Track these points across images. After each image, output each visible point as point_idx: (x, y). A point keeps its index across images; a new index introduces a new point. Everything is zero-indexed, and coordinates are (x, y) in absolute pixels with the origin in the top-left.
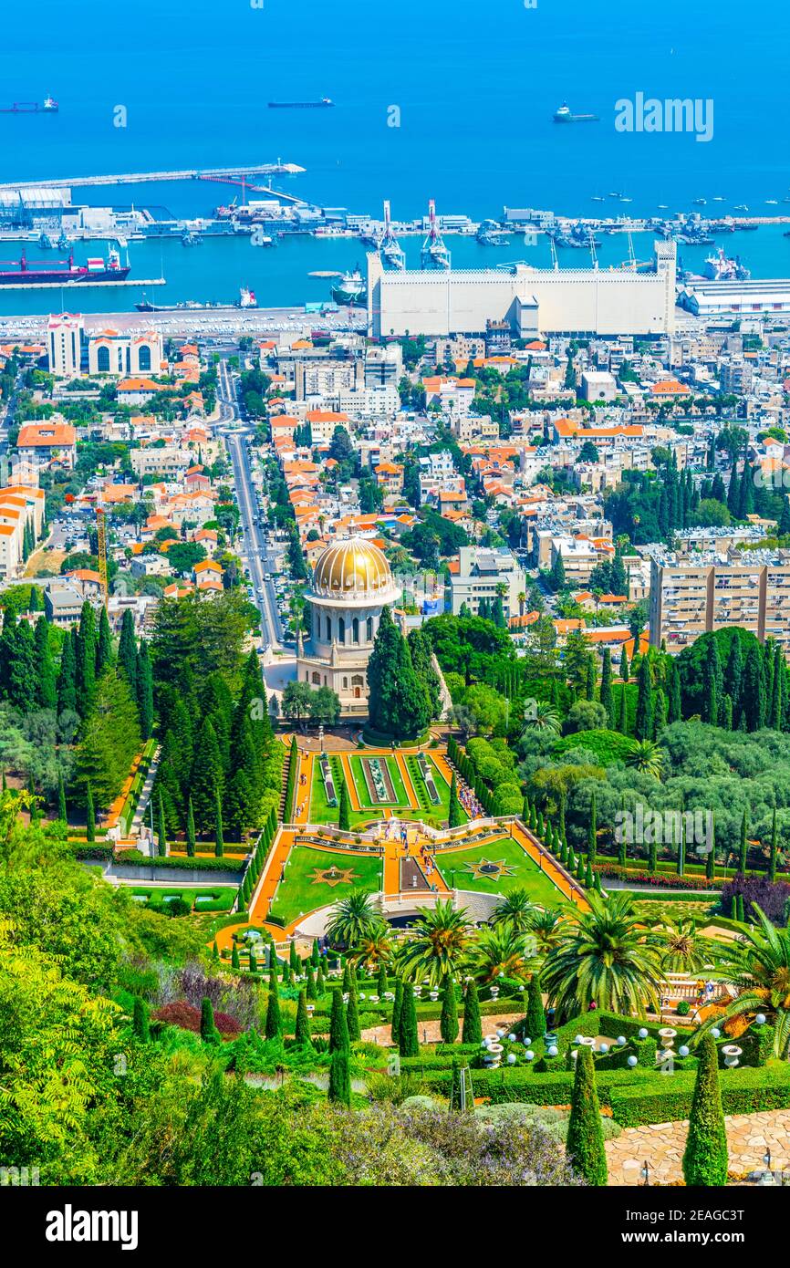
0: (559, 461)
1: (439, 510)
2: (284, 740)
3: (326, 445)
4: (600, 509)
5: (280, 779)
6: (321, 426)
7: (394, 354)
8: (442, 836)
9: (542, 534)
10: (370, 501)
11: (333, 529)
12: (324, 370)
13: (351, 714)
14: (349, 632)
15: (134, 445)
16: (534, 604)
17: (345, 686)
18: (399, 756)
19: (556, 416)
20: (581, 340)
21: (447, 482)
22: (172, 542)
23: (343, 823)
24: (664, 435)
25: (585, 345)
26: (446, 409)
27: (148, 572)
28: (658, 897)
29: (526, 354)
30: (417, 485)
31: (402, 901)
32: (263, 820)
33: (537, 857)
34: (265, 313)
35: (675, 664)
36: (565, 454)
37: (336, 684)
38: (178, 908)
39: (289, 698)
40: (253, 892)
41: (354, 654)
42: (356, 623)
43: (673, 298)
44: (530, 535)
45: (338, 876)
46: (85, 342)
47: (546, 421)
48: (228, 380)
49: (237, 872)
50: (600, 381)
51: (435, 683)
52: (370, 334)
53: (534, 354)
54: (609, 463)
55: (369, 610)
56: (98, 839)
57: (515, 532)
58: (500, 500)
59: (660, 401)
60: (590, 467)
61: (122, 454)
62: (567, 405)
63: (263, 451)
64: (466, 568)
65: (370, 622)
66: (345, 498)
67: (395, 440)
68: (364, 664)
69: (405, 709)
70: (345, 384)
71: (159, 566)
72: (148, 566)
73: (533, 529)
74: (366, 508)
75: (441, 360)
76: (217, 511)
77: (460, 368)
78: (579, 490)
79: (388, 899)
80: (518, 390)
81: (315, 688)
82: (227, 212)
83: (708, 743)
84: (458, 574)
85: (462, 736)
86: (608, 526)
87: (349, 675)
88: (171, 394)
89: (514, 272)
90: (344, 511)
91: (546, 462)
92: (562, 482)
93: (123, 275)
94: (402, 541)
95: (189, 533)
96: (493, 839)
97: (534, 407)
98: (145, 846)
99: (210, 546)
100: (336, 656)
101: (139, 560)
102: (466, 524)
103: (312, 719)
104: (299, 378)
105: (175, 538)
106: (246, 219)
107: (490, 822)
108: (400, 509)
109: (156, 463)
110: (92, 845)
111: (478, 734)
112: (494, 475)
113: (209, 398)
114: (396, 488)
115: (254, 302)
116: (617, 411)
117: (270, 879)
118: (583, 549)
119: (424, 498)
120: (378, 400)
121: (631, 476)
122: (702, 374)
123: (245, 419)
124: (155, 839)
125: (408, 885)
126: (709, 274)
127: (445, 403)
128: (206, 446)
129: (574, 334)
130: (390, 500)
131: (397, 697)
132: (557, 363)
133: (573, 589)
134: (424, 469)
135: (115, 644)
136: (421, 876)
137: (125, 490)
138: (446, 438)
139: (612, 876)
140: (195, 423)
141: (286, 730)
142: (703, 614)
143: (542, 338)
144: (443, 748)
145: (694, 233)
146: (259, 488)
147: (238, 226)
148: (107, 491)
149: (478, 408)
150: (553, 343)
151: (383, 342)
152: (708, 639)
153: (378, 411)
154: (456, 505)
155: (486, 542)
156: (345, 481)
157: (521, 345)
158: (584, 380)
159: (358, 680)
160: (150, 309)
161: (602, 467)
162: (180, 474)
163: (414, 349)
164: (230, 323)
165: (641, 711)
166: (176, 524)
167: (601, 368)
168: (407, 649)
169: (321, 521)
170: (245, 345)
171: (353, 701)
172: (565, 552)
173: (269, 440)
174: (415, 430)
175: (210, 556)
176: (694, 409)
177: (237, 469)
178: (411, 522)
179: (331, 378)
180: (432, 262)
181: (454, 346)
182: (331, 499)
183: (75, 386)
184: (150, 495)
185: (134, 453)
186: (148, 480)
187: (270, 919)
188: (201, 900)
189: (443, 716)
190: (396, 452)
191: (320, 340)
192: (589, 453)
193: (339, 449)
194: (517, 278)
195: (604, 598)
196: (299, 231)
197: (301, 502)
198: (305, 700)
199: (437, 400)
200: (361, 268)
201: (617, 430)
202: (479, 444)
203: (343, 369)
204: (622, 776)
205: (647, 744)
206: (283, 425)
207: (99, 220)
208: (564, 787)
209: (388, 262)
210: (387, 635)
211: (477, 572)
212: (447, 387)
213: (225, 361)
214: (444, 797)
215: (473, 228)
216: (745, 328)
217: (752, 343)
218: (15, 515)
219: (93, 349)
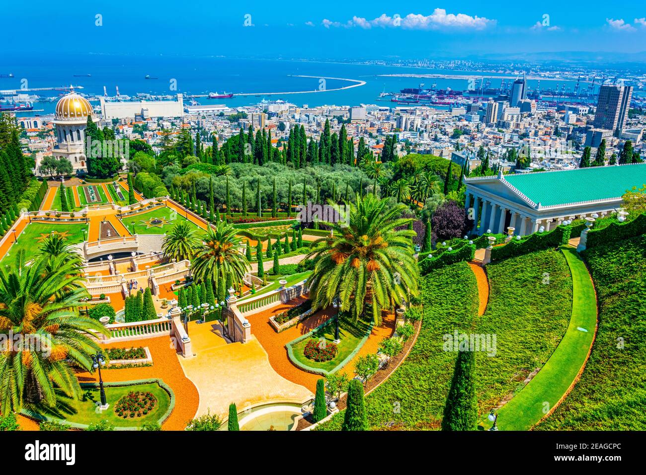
7: (110, 121)
8: (125, 209)
17: (76, 161)
19: (156, 132)
20: (161, 118)
26: (126, 133)
31: (100, 245)
33: (183, 213)
37: (71, 159)
39: (45, 164)
42: (78, 132)
43: (183, 111)
47: (154, 133)
53: (148, 121)
62: (159, 130)
68: (82, 150)
69: (104, 163)
75: (123, 123)
77: (129, 124)
79: (90, 245)
80: (145, 128)
81: (58, 160)
87: (78, 156)
93: (31, 109)
96: (156, 208)
97: (150, 131)
100: (69, 147)
103: (58, 175)
107: (153, 200)
109: (37, 147)
122: (193, 124)
125: (104, 235)
126: (191, 104)
127: (125, 131)
129: (158, 117)
132: (155, 123)
136: (113, 230)
140: (51, 138)
143: (150, 118)
144: (125, 181)
145: (185, 98)
149: (134, 132)
150: (153, 119)
151: (107, 120)
157: (145, 120)
158: (162, 125)
159: (81, 158)
160: (39, 116)
162: (45, 150)
163: (115, 121)
168: (102, 135)
171: (80, 167)
176: (192, 130)
180: (119, 101)
181: (126, 120)
185: (30, 144)
189: (124, 167)
194: (142, 103)
198: (53, 165)
207: (24, 97)
208: (190, 183)
210: (91, 128)
212: (125, 128)
214: (126, 196)
215: (130, 98)
216: (202, 115)
217: (204, 117)
219: (19, 123)
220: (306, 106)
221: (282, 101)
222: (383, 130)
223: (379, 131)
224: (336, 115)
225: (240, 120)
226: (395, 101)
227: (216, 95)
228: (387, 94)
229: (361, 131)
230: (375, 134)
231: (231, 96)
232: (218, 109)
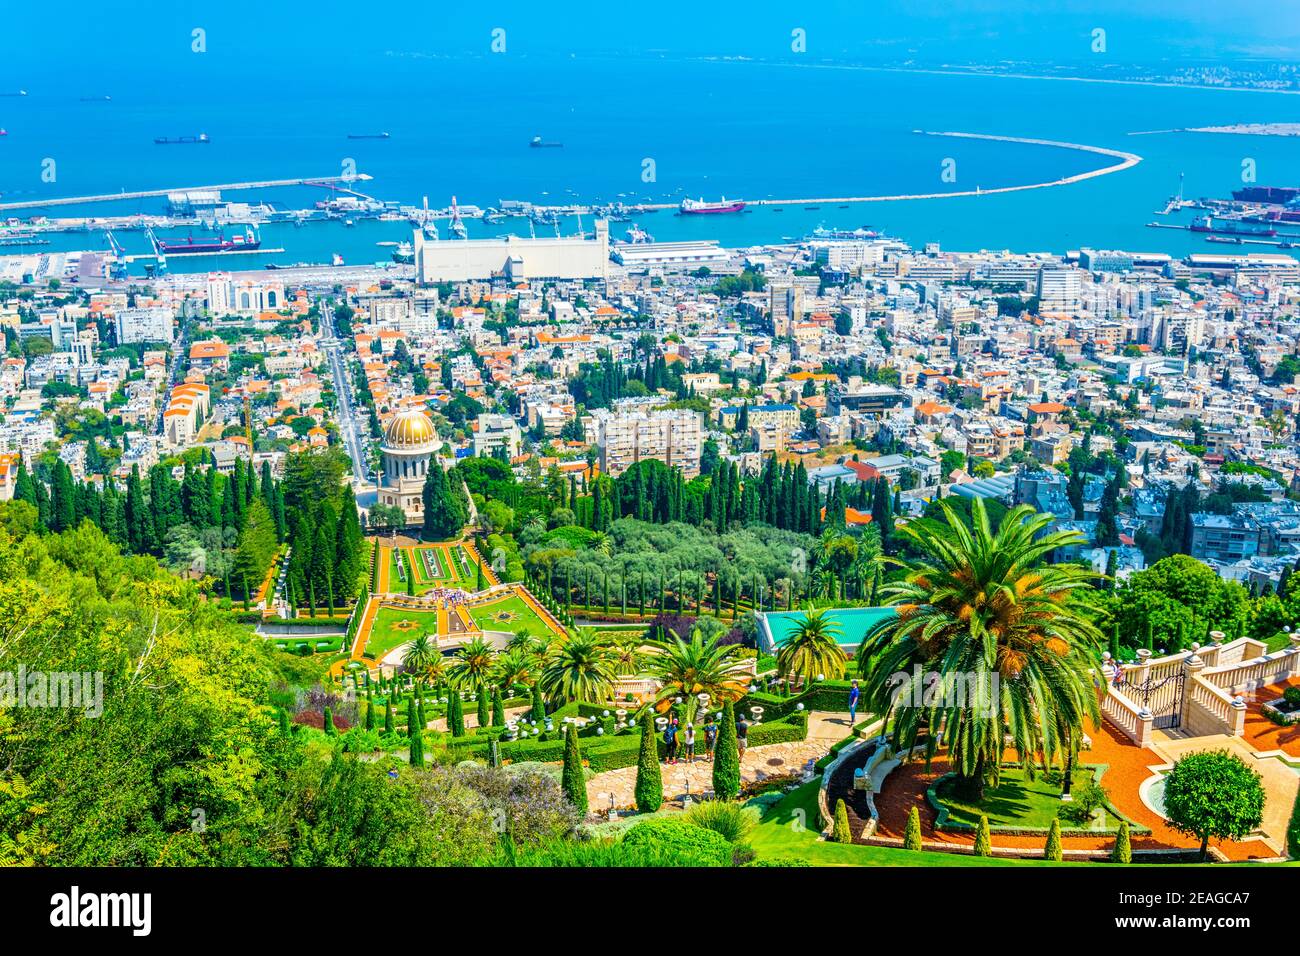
0: (539, 359)
1: (465, 392)
2: (370, 540)
3: (392, 352)
4: (566, 388)
5: (369, 565)
6: (388, 340)
7: (433, 293)
8: (474, 597)
9: (529, 405)
10: (420, 387)
11: (397, 406)
12: (389, 305)
13: (413, 522)
14: (410, 470)
15: (268, 355)
16: (526, 449)
17: (409, 504)
18: (443, 547)
19: (536, 330)
20: (550, 283)
21: (469, 373)
22: (294, 417)
23: (410, 592)
24: (605, 341)
25: (553, 286)
26: (467, 328)
27: (279, 437)
28: (610, 629)
29: (516, 292)
30: (450, 375)
31: (449, 639)
32: (359, 592)
33: (534, 607)
34: (350, 270)
35: (616, 483)
36: (543, 354)
37: (403, 503)
38: (305, 651)
39: (373, 514)
40: (354, 638)
41: (413, 484)
42: (414, 464)
43: (608, 255)
44: (523, 406)
45: (409, 626)
46: (232, 290)
47: (531, 333)
48: (327, 311)
49: (343, 626)
50: (563, 308)
51: (465, 501)
52: (417, 281)
53: (522, 291)
54: (571, 359)
55: (423, 456)
56: (252, 609)
57: (513, 404)
58: (503, 384)
59: (601, 319)
60: (559, 361)
61: (260, 361)
62: (543, 323)
63: (351, 357)
64: (483, 428)
65: (423, 463)
66: (405, 385)
67: (435, 348)
68: (420, 490)
69: (447, 518)
70: (402, 313)
71: (286, 432)
72: (279, 433)
73: (524, 402)
74: (418, 391)
75: (462, 296)
76: (323, 396)
77: (475, 302)
78: (552, 376)
79: (441, 639)
80: (512, 314)
81: (389, 506)
82: (323, 205)
83: (638, 531)
84: (478, 432)
85: (484, 534)
86: (571, 398)
87: (411, 498)
88: (290, 322)
89: (507, 240)
90: (405, 394)
91: (531, 360)
92: (542, 371)
93: (256, 246)
94: (442, 412)
95: (304, 410)
96: (506, 597)
97: (522, 325)
98: (283, 611)
99: (318, 419)
100: (402, 486)
101: (273, 429)
102: (482, 400)
103: (388, 527)
104: (373, 310)
105: (295, 413)
106: (335, 209)
107: (504, 587)
108: (440, 391)
109: (281, 366)
110: (247, 613)
111: (494, 532)
112: (499, 368)
113: (315, 323)
114: (437, 378)
115: (342, 262)
116: (574, 326)
117: (365, 630)
118: (557, 413)
119: (454, 384)
120: (423, 323)
121: (584, 367)
122: (627, 302)
123: (338, 337)
124: (290, 608)
125: (453, 629)
126: (629, 240)
127: (466, 324)
128: (313, 355)
129: (546, 279)
130: (433, 386)
131: (442, 510)
132: (536, 297)
133: (551, 438)
134: (454, 366)
135: (258, 483)
136: (461, 623)
137: (262, 384)
138: (467, 346)
139: (582, 618)
140: (306, 340)
141: (372, 534)
142: (632, 452)
143: (526, 282)
144: (472, 541)
145: (619, 214)
146: (349, 380)
147: (330, 214)
148: (250, 385)
149: (488, 326)
150: (533, 285)
151: (426, 286)
152: (636, 467)
153: (424, 330)
154: (475, 388)
155: (495, 410)
156: (404, 375)
157: (513, 286)
158: (553, 308)
159: (416, 500)
160: (274, 268)
161: (566, 362)
162: (298, 373)
163: (445, 290)
164: (326, 276)
165: (596, 513)
166: (296, 405)
167: (564, 299)
168: (448, 480)
169: (389, 401)
170: (337, 289)
171: (414, 514)
172: (545, 415)
173: (354, 350)
174: (447, 341)
175: (318, 425)
176: (622, 324)
177: (335, 369)
178: (447, 399)
179: (393, 310)
180: (456, 235)
181: (471, 287)
182: (396, 386)
183: (227, 318)
184: (279, 387)
185: (267, 360)
186: (276, 378)
187: (366, 655)
188: (320, 645)
189: (472, 522)
190: (436, 355)
191: (386, 286)
192: (557, 353)
193: (399, 354)
194: (510, 244)
195: (570, 443)
196: (369, 217)
197: (376, 389)
198: (383, 515)
199: (461, 322)
200: (410, 240)
201: (574, 338)
202: (489, 350)
203: (401, 303)
204: (585, 554)
205: (600, 534)
206: (363, 340)
207: (239, 211)
208: (549, 563)
209: (427, 236)
210: (434, 471)
211: (490, 430)
212: (467, 314)
213: (324, 300)
214: (473, 572)
215: (480, 213)
216: (652, 273)
217: (657, 282)
218: (190, 402)
219: (238, 294)
220: (934, 248)
221: (869, 233)
222: (1097, 347)
223: (1087, 349)
224: (1005, 280)
225: (746, 294)
226: (1204, 230)
227: (700, 205)
228: (1189, 203)
229: (1042, 346)
230: (1073, 355)
231: (738, 208)
232: (697, 253)
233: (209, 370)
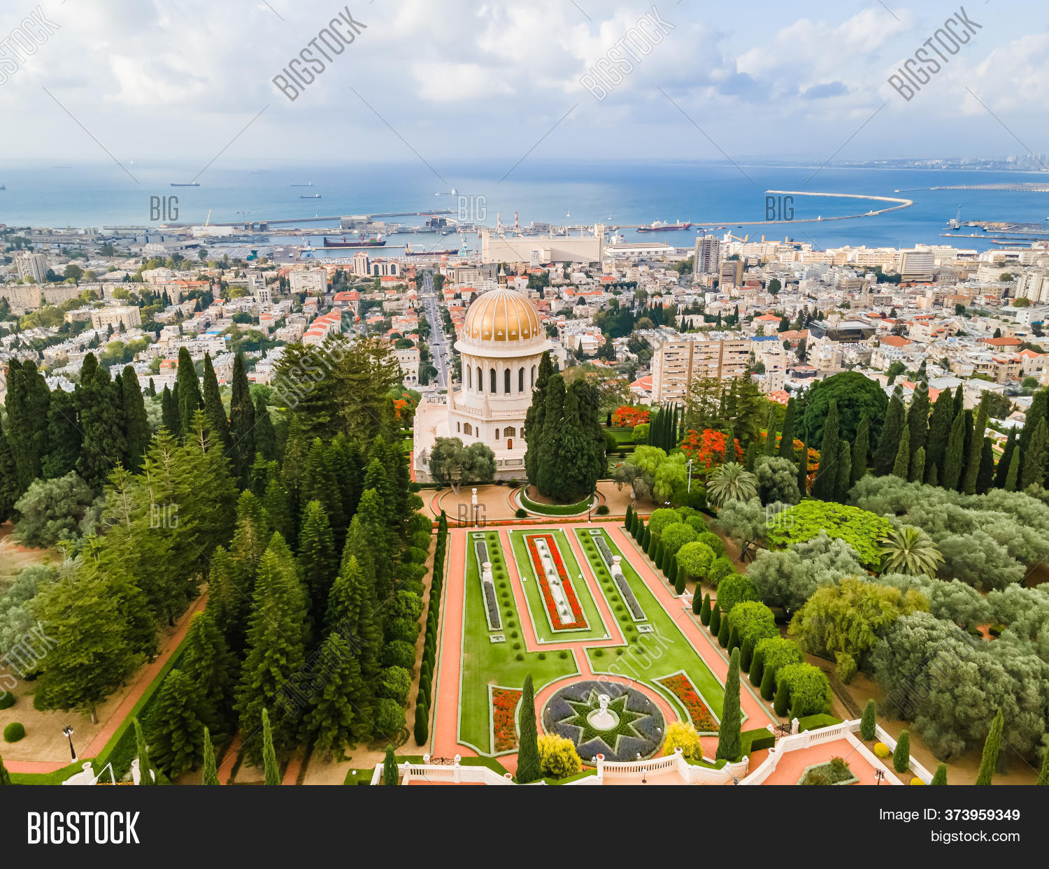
0: (568, 306)
3: (468, 300)
4: (592, 323)
9: (567, 334)
12: (467, 273)
13: (507, 468)
14: (500, 384)
15: (386, 301)
17: (497, 437)
18: (567, 529)
19: (563, 289)
22: (398, 339)
24: (611, 296)
29: (546, 269)
36: (571, 303)
41: (506, 406)
42: (507, 373)
46: (368, 263)
47: (559, 291)
48: (428, 278)
54: (591, 306)
55: (522, 360)
58: (545, 321)
59: (605, 283)
60: (583, 307)
61: (381, 305)
62: (566, 285)
65: (521, 373)
68: (520, 417)
70: (475, 278)
73: (563, 332)
75: (513, 270)
76: (419, 327)
77: (521, 273)
80: (546, 280)
86: (598, 330)
87: (502, 427)
92: (571, 313)
95: (406, 335)
99: (415, 341)
104: (456, 276)
109: (394, 307)
116: (588, 287)
118: (592, 340)
121: (604, 310)
128: (416, 302)
133: (588, 358)
137: (380, 318)
146: (439, 317)
150: (557, 265)
159: (512, 432)
161: (588, 308)
162: (404, 312)
166: (401, 332)
167: (578, 272)
170: (434, 265)
171: (509, 455)
172: (583, 342)
173: (443, 299)
176: (618, 287)
179: (469, 276)
183: (364, 280)
184: (391, 320)
185: (385, 304)
186: (390, 315)
195: (606, 362)
201: (590, 293)
203: (474, 272)
206: (449, 293)
213: (426, 272)
218: (324, 327)
219: (372, 266)
220: (807, 247)
232: (656, 249)
233: (346, 309)
